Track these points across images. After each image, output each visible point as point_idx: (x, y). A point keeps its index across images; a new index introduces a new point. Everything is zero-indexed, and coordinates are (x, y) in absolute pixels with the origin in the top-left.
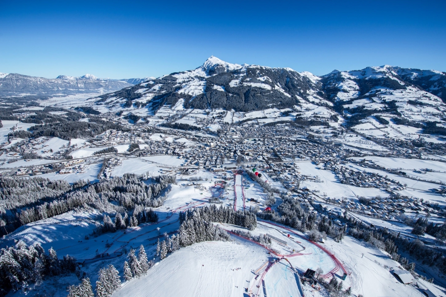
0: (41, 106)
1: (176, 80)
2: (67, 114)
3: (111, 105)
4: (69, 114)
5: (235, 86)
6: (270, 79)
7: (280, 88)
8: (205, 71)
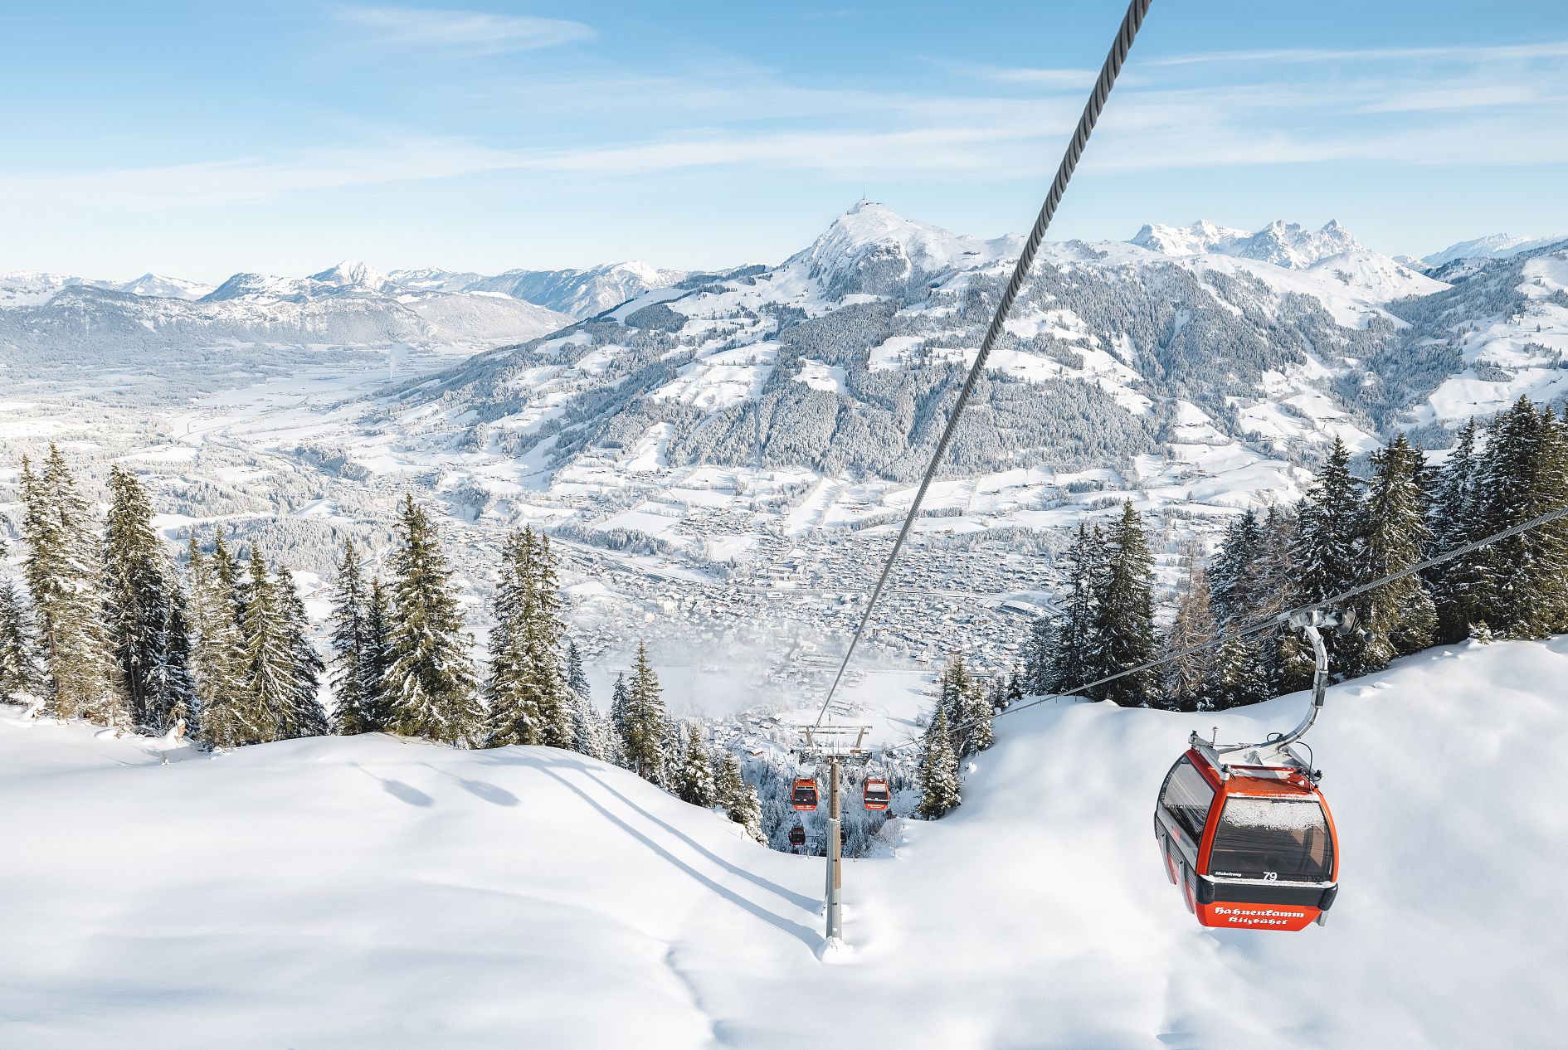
5: (892, 367)
6: (1082, 324)
7: (1123, 362)
8: (814, 280)
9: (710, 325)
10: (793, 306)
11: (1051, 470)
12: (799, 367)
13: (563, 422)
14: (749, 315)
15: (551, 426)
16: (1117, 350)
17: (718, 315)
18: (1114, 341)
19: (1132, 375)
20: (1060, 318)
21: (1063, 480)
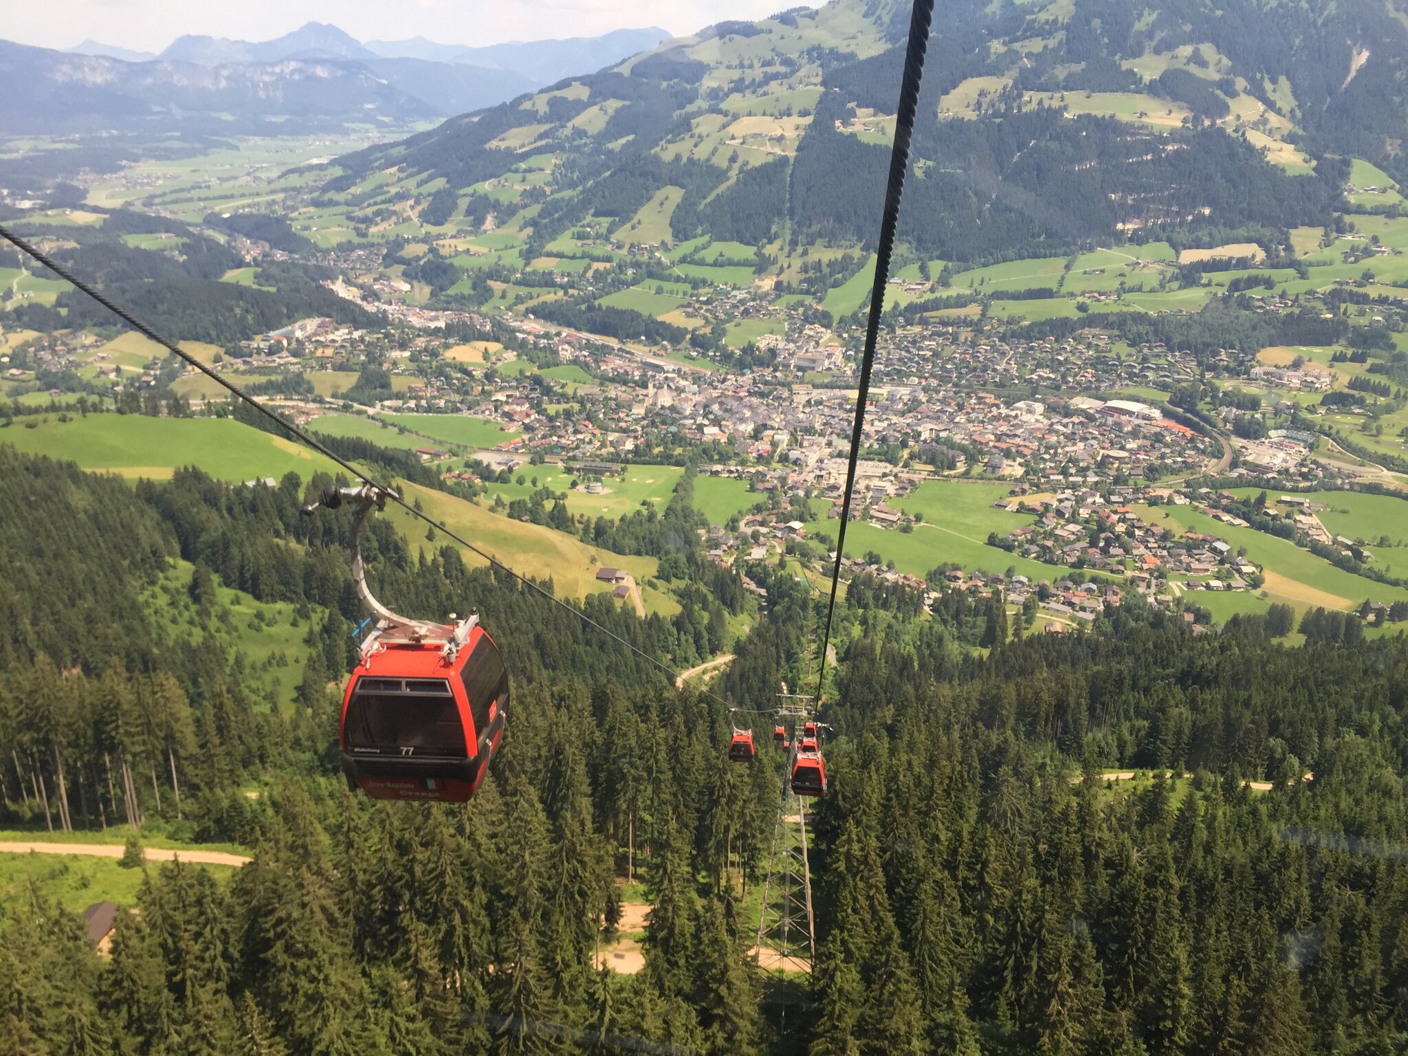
0: (95, 209)
1: (698, 78)
2: (185, 249)
3: (369, 211)
4: (194, 245)
5: (970, 115)
6: (1226, 61)
7: (1279, 112)
8: (872, 19)
9: (736, 74)
10: (843, 50)
11: (1176, 246)
12: (848, 116)
13: (548, 190)
14: (786, 62)
15: (534, 195)
16: (1271, 96)
17: (746, 63)
18: (1268, 86)
19: (1287, 126)
20: (1196, 51)
21: (1189, 257)
